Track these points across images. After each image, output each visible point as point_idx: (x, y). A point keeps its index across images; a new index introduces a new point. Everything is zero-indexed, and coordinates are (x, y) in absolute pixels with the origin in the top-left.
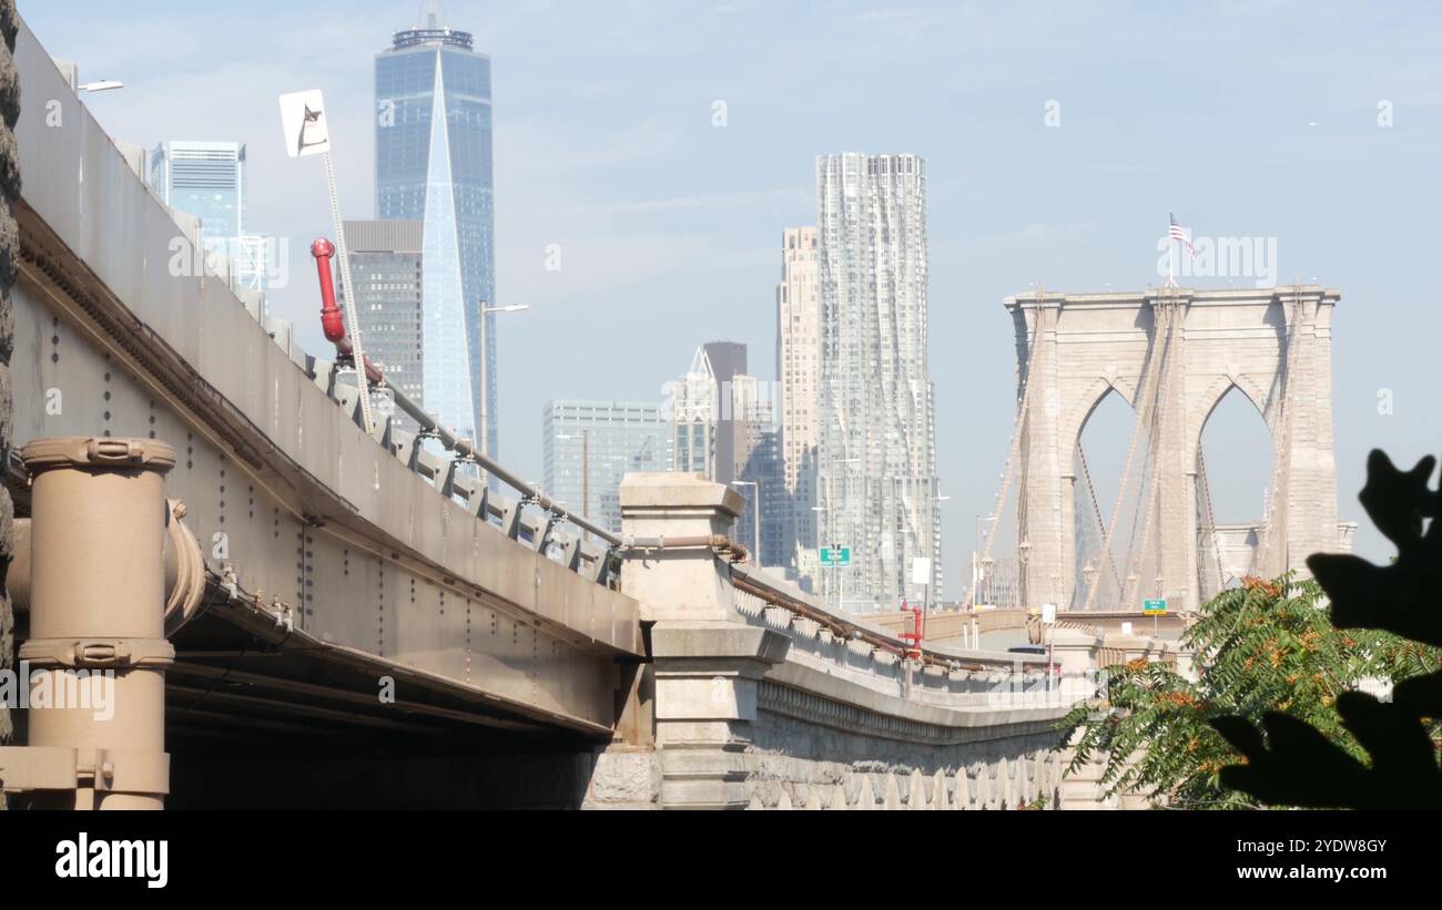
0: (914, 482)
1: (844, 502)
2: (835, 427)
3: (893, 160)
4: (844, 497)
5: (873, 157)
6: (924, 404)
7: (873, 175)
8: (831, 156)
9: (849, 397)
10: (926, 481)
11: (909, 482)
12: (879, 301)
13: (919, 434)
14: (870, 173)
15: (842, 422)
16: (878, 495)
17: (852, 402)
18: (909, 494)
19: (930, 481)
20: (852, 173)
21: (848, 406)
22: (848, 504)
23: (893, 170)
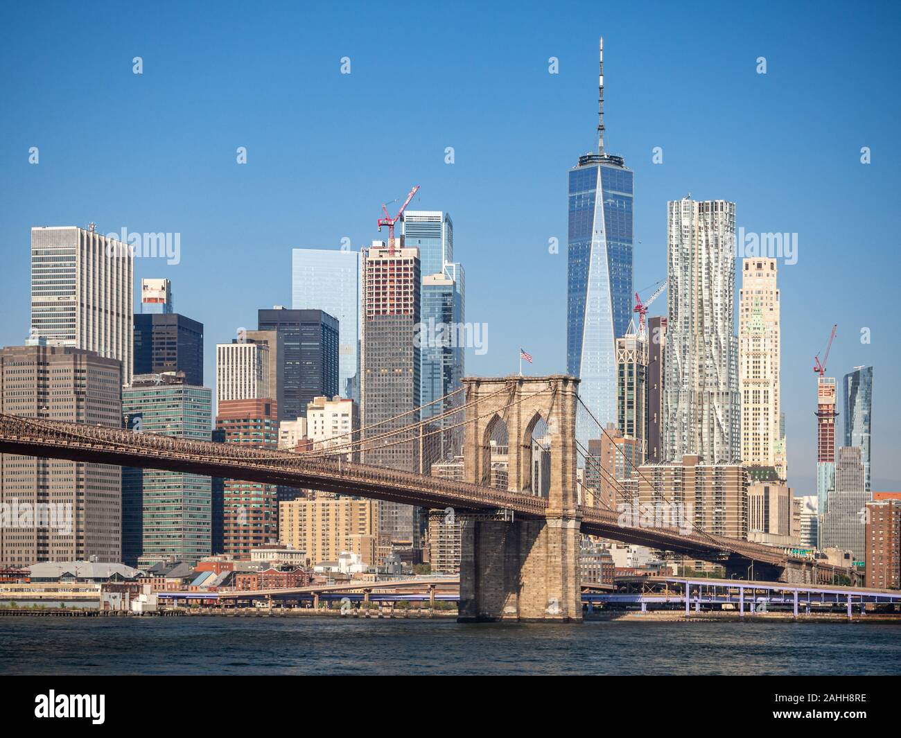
0: (721, 394)
1: (678, 405)
2: (675, 361)
3: (712, 203)
4: (678, 402)
5: (701, 202)
6: (727, 348)
7: (702, 213)
8: (675, 201)
9: (683, 343)
10: (727, 393)
11: (718, 394)
12: (703, 287)
13: (724, 366)
14: (700, 212)
15: (678, 358)
16: (701, 401)
17: (684, 347)
18: (718, 401)
19: (730, 394)
20: (686, 212)
21: (682, 349)
22: (680, 406)
23: (712, 210)
